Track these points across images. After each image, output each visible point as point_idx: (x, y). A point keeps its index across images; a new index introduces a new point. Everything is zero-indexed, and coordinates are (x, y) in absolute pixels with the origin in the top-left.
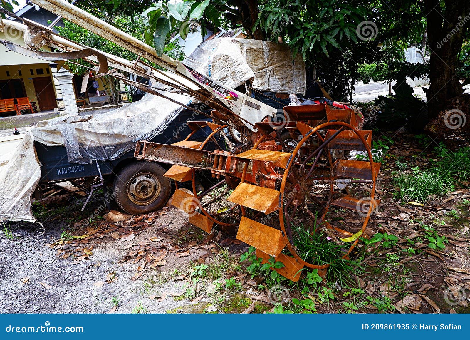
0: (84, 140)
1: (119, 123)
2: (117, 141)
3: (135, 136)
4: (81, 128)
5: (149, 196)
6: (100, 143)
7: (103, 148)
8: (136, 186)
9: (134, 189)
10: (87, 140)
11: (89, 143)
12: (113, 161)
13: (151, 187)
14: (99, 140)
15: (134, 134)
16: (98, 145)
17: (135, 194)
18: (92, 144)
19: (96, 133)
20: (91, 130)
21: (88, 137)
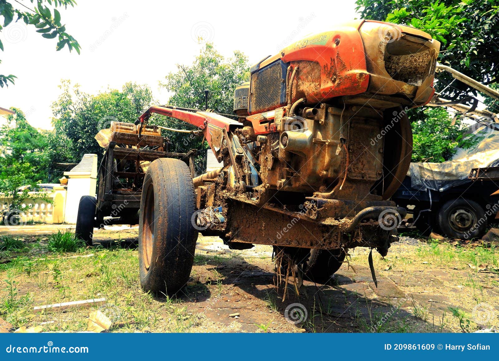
0: (423, 174)
1: (449, 166)
2: (446, 178)
3: (461, 176)
4: (422, 166)
5: (466, 226)
6: (433, 178)
7: (436, 182)
8: (456, 217)
9: (455, 218)
10: (425, 175)
11: (426, 177)
12: (442, 192)
13: (468, 220)
14: (433, 175)
15: (460, 174)
16: (432, 179)
17: (455, 222)
18: (428, 178)
19: (432, 171)
20: (429, 168)
21: (426, 173)
